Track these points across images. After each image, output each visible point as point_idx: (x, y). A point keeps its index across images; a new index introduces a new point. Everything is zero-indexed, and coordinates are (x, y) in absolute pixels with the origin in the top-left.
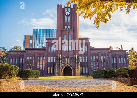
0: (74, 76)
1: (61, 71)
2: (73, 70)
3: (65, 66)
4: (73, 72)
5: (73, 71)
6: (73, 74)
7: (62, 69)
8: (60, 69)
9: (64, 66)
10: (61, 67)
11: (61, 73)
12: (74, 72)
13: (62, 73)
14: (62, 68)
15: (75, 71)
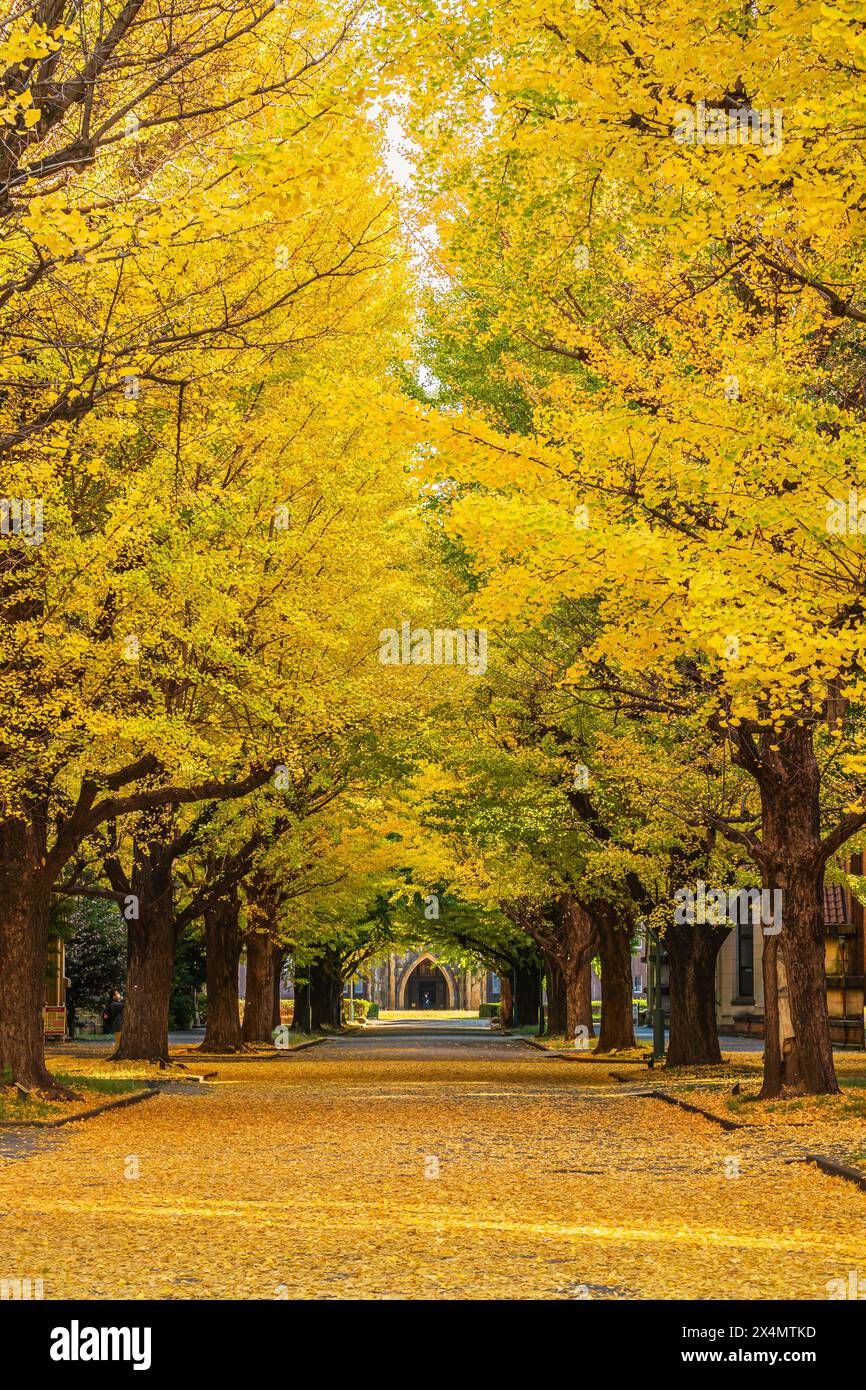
0: (457, 1007)
1: (398, 984)
2: (453, 980)
3: (416, 963)
4: (451, 991)
5: (450, 984)
6: (452, 1000)
7: (401, 977)
8: (393, 977)
9: (411, 962)
10: (397, 966)
11: (397, 993)
12: (457, 989)
13: (402, 993)
14: (404, 972)
15: (460, 988)
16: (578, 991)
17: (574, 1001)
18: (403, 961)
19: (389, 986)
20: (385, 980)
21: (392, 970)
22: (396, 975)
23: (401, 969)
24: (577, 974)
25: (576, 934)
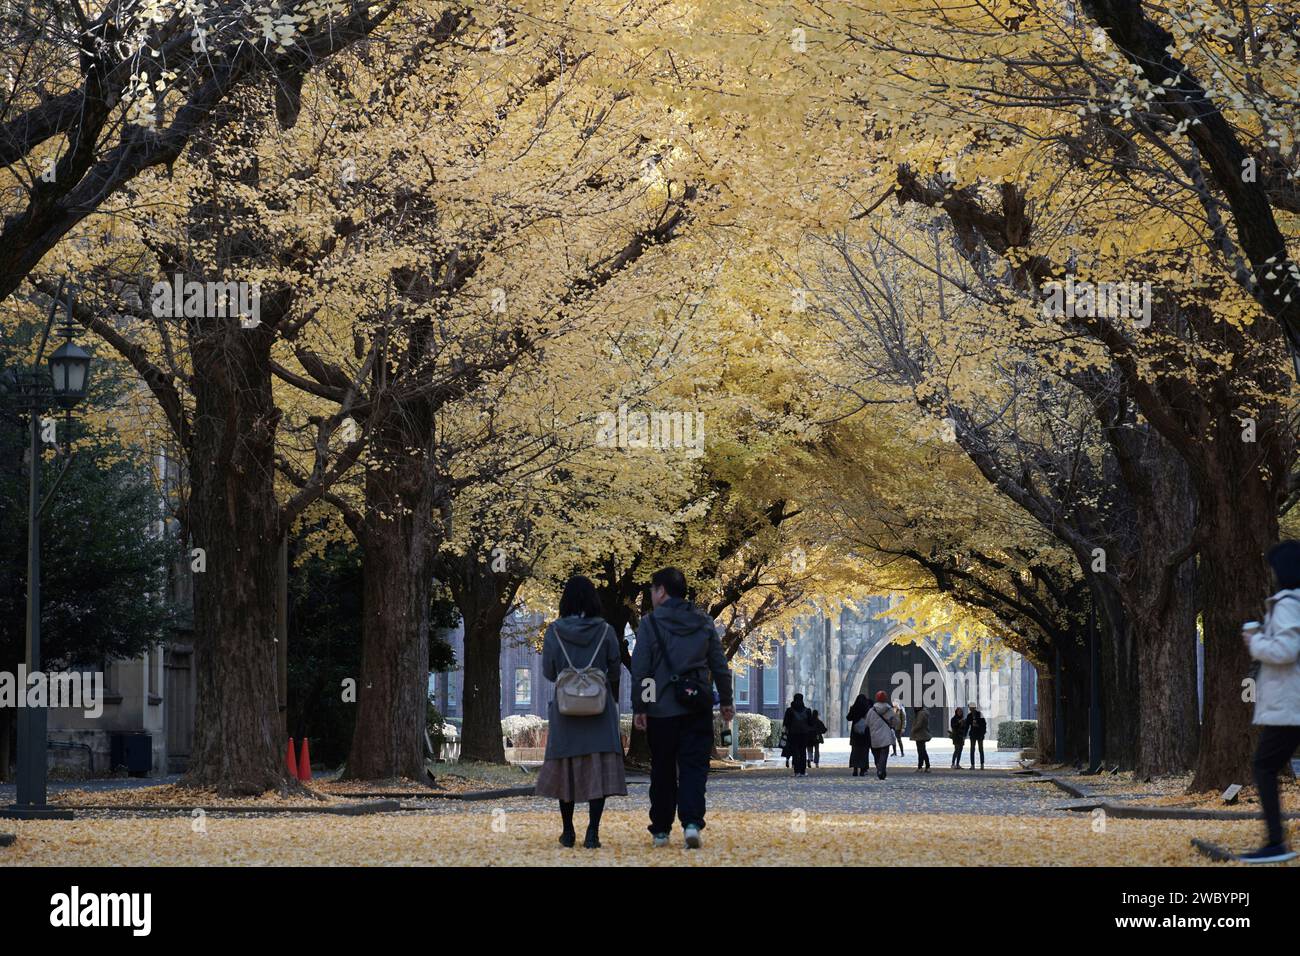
3: (880, 646)
7: (853, 672)
8: (835, 673)
9: (871, 643)
10: (844, 651)
11: (843, 703)
16: (1165, 660)
17: (1157, 684)
18: (854, 642)
19: (828, 690)
20: (820, 677)
21: (835, 657)
22: (842, 668)
23: (851, 657)
24: (1162, 619)
25: (1159, 527)
